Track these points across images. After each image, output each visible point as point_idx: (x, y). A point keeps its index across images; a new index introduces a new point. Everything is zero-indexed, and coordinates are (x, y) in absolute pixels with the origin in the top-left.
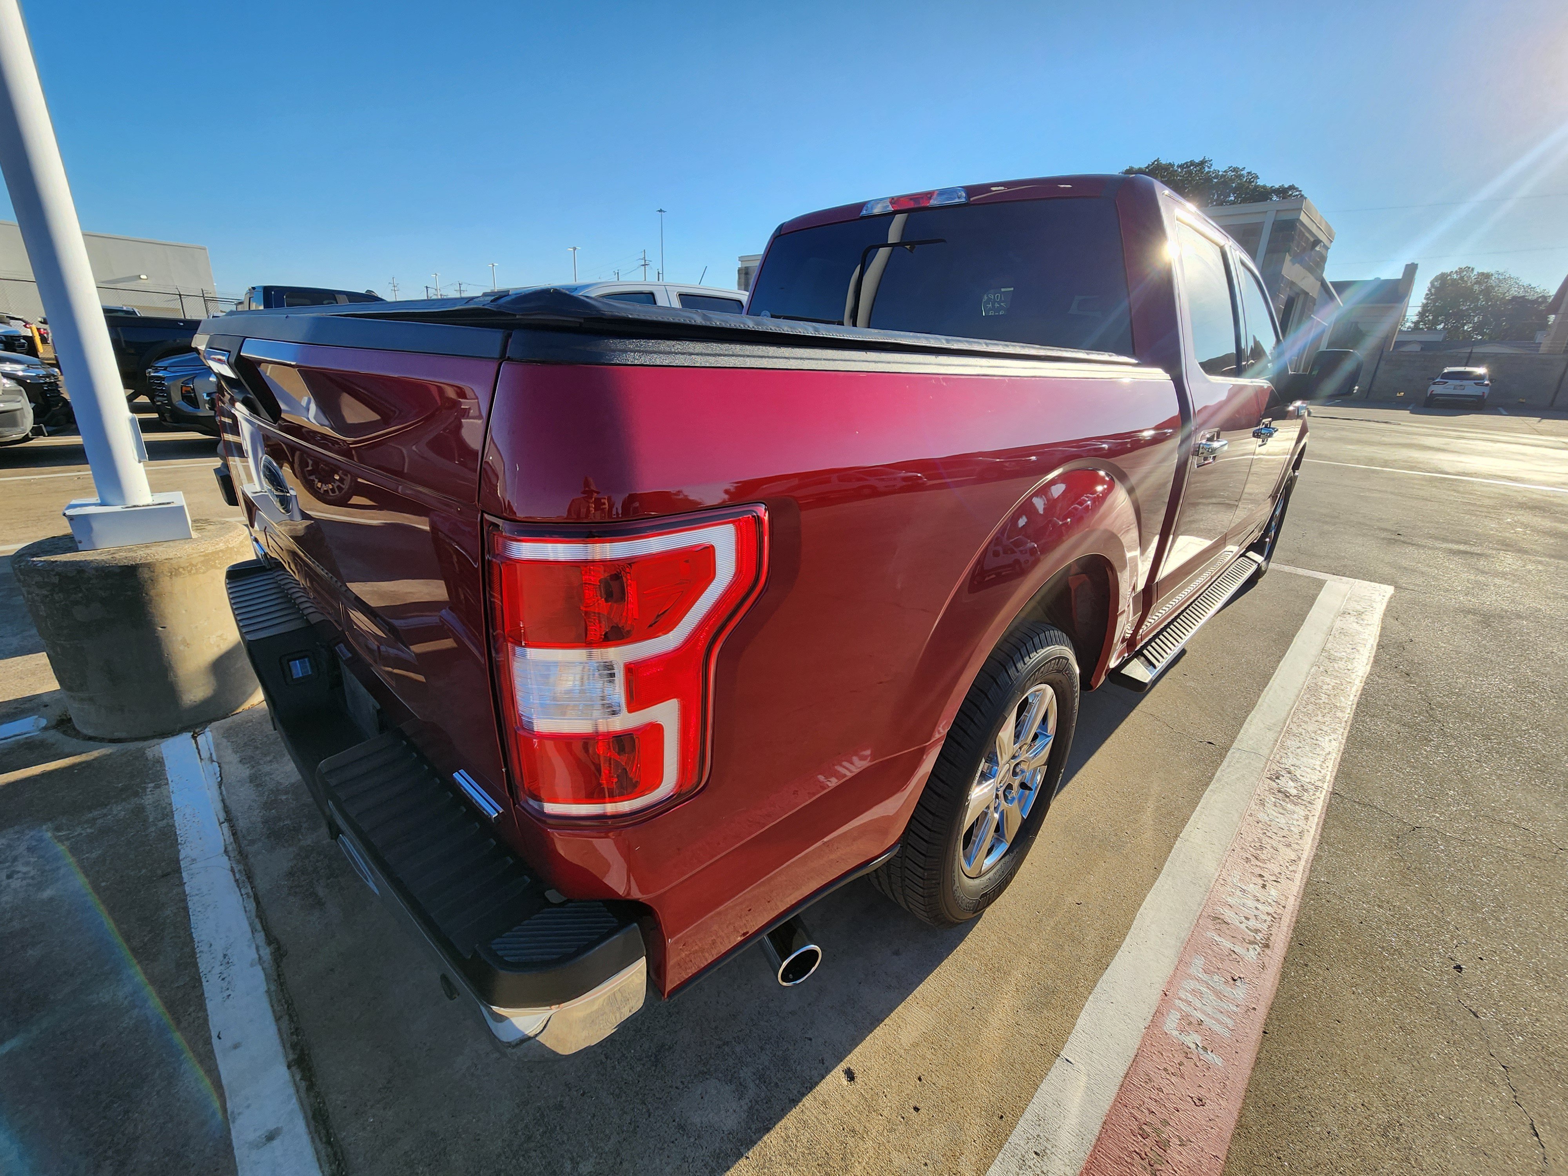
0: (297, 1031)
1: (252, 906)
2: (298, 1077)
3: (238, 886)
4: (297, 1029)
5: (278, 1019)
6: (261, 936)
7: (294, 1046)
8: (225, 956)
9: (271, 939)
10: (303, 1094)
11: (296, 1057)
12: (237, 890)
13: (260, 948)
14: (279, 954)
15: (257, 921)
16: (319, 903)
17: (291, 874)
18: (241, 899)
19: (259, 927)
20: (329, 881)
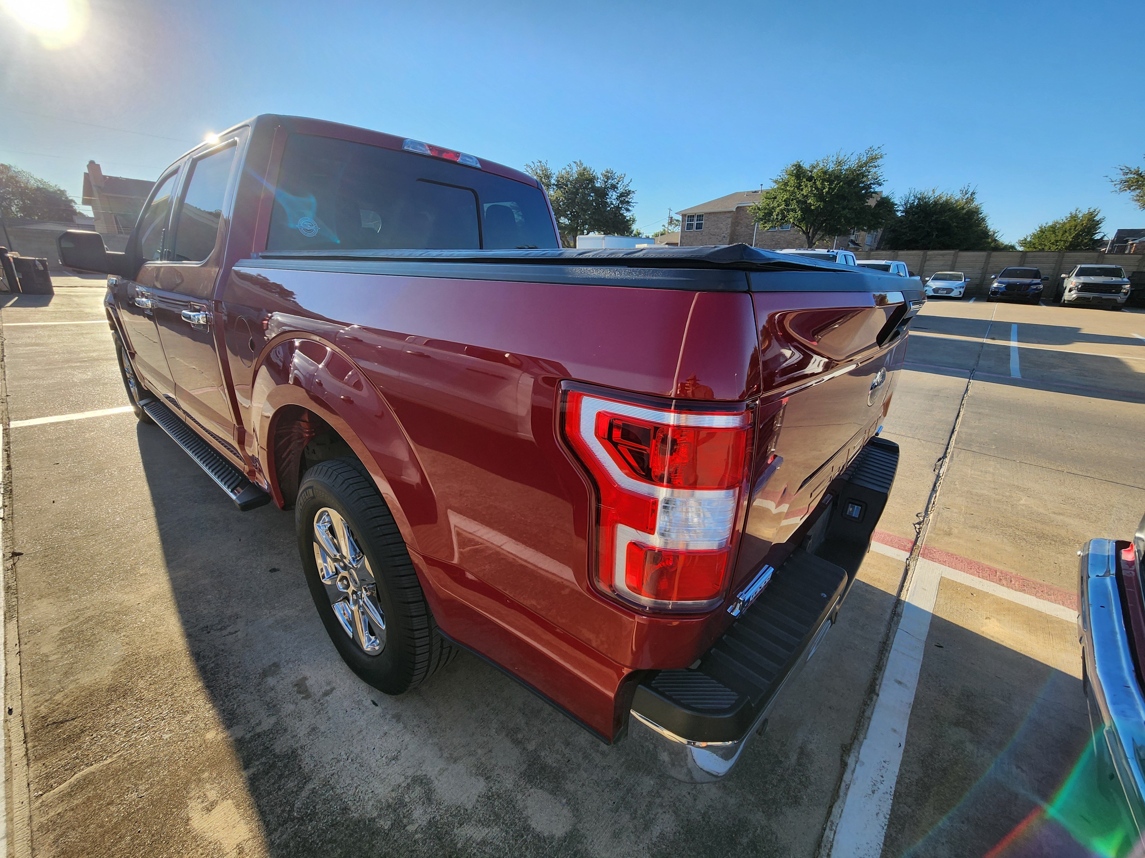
0: (865, 704)
1: (835, 811)
2: (878, 687)
3: (832, 846)
4: (865, 705)
5: (870, 718)
6: (847, 777)
7: (871, 699)
8: (873, 792)
9: (844, 765)
10: (880, 680)
11: (873, 695)
12: (834, 843)
13: (852, 769)
14: (846, 749)
15: (841, 794)
16: (803, 752)
17: (796, 801)
18: (838, 828)
19: (843, 785)
20: (783, 759)
